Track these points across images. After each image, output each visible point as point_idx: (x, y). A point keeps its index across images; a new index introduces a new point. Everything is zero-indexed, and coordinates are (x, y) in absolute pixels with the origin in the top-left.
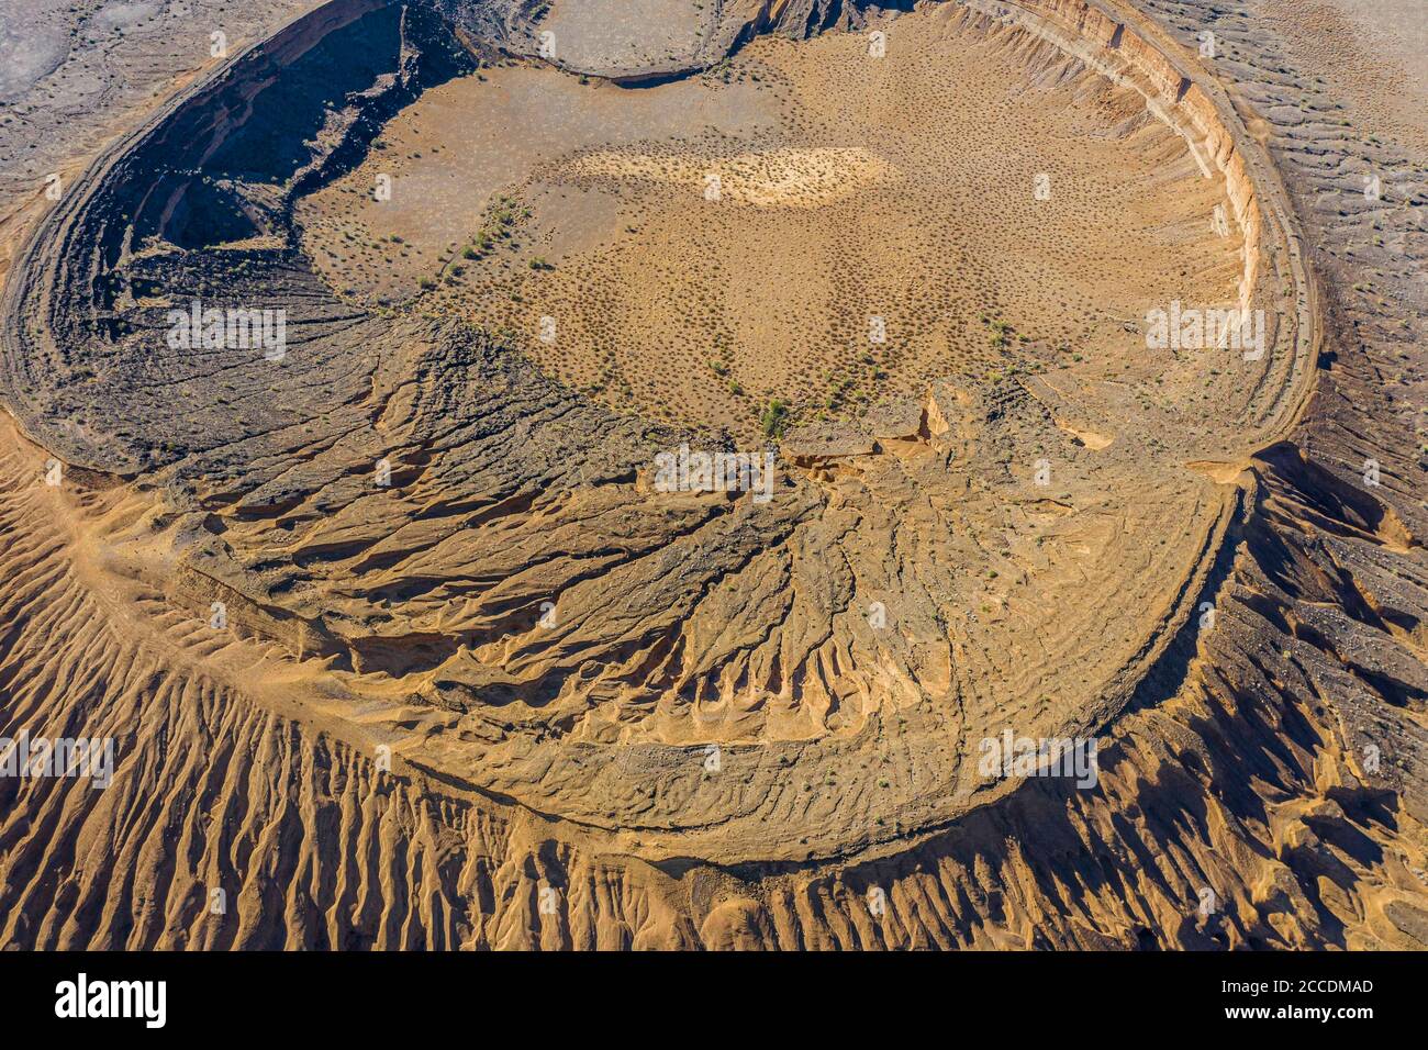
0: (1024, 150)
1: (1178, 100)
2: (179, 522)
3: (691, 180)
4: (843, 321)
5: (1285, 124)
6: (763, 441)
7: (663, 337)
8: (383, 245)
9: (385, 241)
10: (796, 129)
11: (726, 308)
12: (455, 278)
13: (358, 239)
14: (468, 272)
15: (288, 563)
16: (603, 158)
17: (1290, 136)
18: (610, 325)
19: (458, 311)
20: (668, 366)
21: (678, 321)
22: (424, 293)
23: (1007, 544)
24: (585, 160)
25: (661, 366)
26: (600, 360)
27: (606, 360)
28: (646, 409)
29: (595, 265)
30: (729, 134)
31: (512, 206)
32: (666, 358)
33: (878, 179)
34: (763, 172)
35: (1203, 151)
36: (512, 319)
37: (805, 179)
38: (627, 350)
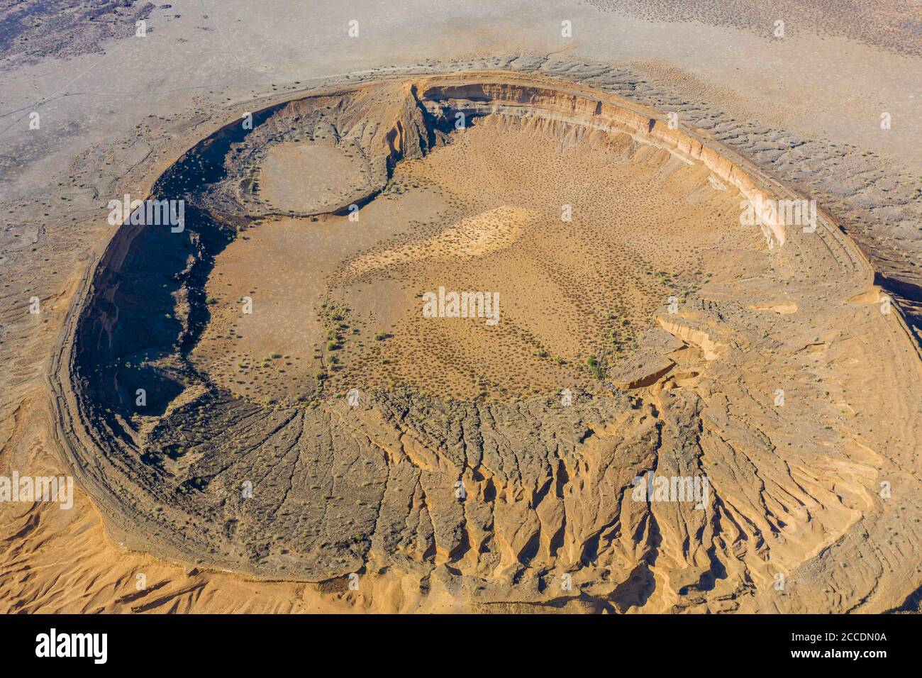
0: (588, 180)
1: (650, 131)
2: (435, 580)
3: (427, 254)
4: (579, 301)
5: (710, 128)
6: (600, 384)
7: (492, 349)
8: (269, 363)
9: (269, 360)
10: (461, 207)
11: (512, 319)
12: (336, 365)
13: (250, 366)
14: (340, 358)
15: (524, 569)
16: (364, 260)
17: (718, 132)
18: (456, 355)
19: (355, 384)
20: (510, 364)
21: (493, 336)
22: (323, 382)
23: (815, 376)
24: (354, 265)
25: (507, 366)
26: (468, 377)
27: (473, 376)
28: (520, 395)
29: (415, 324)
30: (427, 221)
31: (333, 308)
32: (505, 360)
33: (529, 219)
34: (464, 236)
35: (681, 152)
36: (393, 375)
37: (489, 232)
38: (479, 365)
